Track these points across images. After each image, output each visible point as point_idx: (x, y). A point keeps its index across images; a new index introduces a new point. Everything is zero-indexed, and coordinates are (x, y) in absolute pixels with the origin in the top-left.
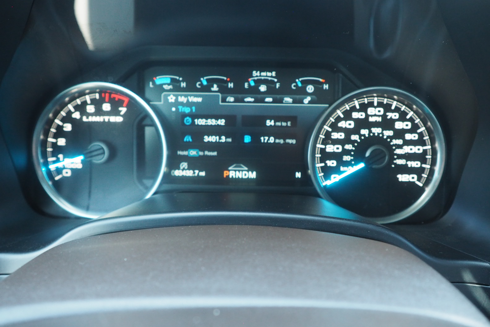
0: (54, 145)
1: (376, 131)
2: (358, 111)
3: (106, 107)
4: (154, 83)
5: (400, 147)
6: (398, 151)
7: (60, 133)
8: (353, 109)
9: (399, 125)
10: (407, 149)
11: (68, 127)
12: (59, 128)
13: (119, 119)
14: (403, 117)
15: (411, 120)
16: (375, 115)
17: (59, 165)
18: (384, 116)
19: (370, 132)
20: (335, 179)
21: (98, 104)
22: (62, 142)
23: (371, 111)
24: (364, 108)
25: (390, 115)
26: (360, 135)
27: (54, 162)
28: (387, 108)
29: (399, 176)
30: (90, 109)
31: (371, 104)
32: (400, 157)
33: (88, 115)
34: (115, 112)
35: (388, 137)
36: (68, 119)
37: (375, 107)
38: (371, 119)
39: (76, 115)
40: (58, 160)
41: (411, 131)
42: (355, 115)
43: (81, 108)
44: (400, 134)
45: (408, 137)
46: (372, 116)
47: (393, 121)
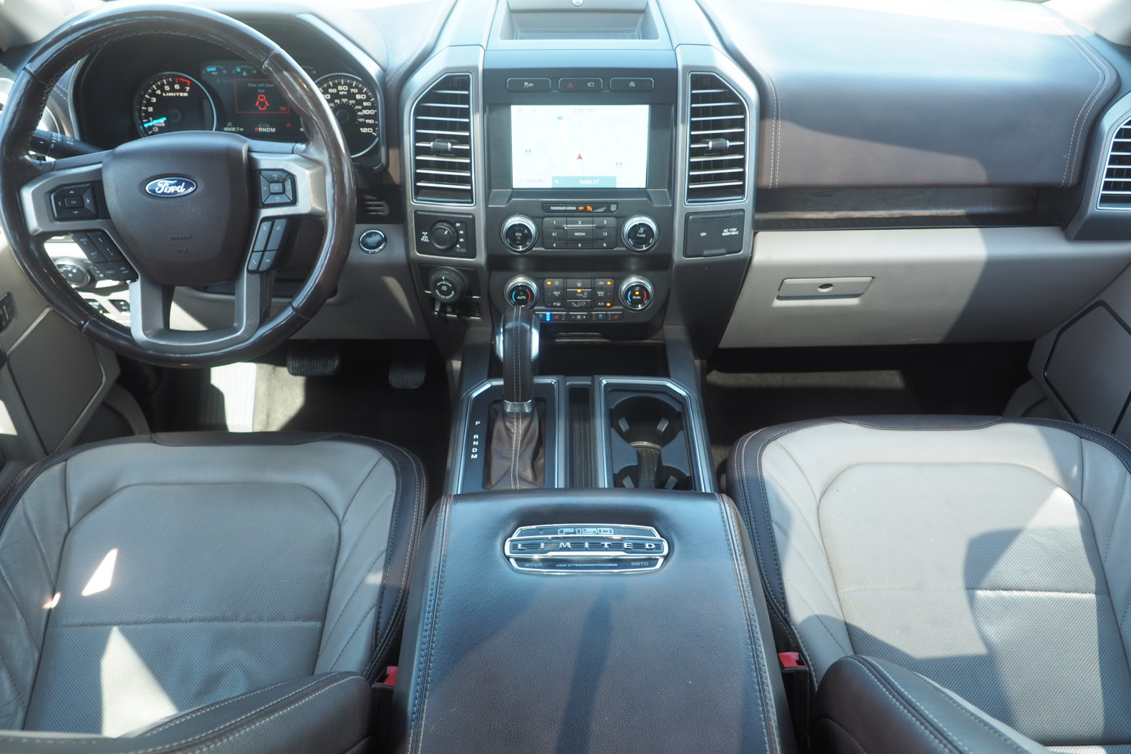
0: (146, 111)
1: (345, 100)
2: (332, 88)
3: (177, 87)
4: (206, 71)
5: (361, 110)
6: (359, 113)
7: (149, 104)
8: (329, 87)
9: (358, 97)
10: (365, 112)
11: (154, 100)
12: (149, 101)
13: (186, 94)
14: (360, 92)
15: (366, 93)
16: (343, 91)
17: (150, 124)
18: (349, 91)
19: (341, 101)
21: (171, 85)
22: (151, 109)
23: (340, 88)
24: (335, 86)
25: (352, 90)
26: (335, 104)
27: (146, 122)
28: (350, 86)
29: (361, 129)
30: (167, 88)
31: (340, 84)
32: (361, 117)
33: (166, 92)
34: (182, 90)
35: (353, 104)
36: (154, 94)
37: (343, 85)
38: (341, 93)
39: (159, 92)
40: (149, 121)
41: (367, 100)
42: (330, 91)
43: (161, 88)
44: (360, 102)
45: (365, 104)
46: (341, 91)
47: (355, 94)
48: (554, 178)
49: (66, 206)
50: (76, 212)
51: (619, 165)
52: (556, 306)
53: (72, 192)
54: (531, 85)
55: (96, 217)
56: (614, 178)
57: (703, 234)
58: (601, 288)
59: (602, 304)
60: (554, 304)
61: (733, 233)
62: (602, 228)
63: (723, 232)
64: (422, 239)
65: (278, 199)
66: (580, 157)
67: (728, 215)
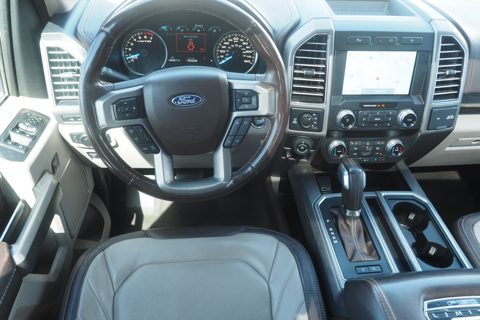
0: (128, 50)
1: (236, 45)
2: (230, 39)
3: (145, 37)
4: (161, 29)
5: (245, 51)
6: (244, 52)
7: (129, 46)
8: (229, 38)
9: (244, 43)
10: (247, 52)
11: (132, 44)
12: (129, 45)
13: (150, 41)
14: (245, 41)
15: (248, 42)
16: (236, 40)
17: (130, 57)
18: (239, 40)
19: (234, 46)
20: (223, 61)
21: (142, 36)
22: (130, 49)
23: (234, 39)
24: (232, 38)
25: (241, 40)
26: (231, 47)
27: (128, 57)
28: (240, 38)
29: (244, 61)
30: (140, 38)
31: (235, 36)
32: (245, 54)
33: (139, 40)
34: (148, 39)
35: (240, 47)
36: (132, 41)
37: (236, 37)
38: (235, 41)
39: (135, 40)
40: (129, 56)
41: (248, 46)
42: (229, 40)
43: (137, 38)
44: (244, 46)
45: (247, 47)
46: (235, 40)
47: (242, 42)
48: (363, 89)
49: (122, 111)
50: (128, 115)
51: (397, 83)
52: (354, 155)
53: (126, 103)
54: (361, 40)
55: (138, 117)
56: (393, 90)
57: (438, 119)
58: (378, 146)
59: (378, 153)
60: (354, 154)
61: (451, 118)
62: (388, 116)
63: (447, 117)
64: (293, 122)
65: (247, 106)
66: (378, 79)
67: (451, 108)
